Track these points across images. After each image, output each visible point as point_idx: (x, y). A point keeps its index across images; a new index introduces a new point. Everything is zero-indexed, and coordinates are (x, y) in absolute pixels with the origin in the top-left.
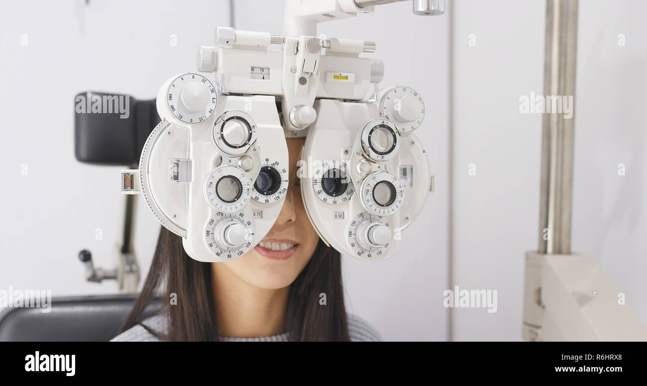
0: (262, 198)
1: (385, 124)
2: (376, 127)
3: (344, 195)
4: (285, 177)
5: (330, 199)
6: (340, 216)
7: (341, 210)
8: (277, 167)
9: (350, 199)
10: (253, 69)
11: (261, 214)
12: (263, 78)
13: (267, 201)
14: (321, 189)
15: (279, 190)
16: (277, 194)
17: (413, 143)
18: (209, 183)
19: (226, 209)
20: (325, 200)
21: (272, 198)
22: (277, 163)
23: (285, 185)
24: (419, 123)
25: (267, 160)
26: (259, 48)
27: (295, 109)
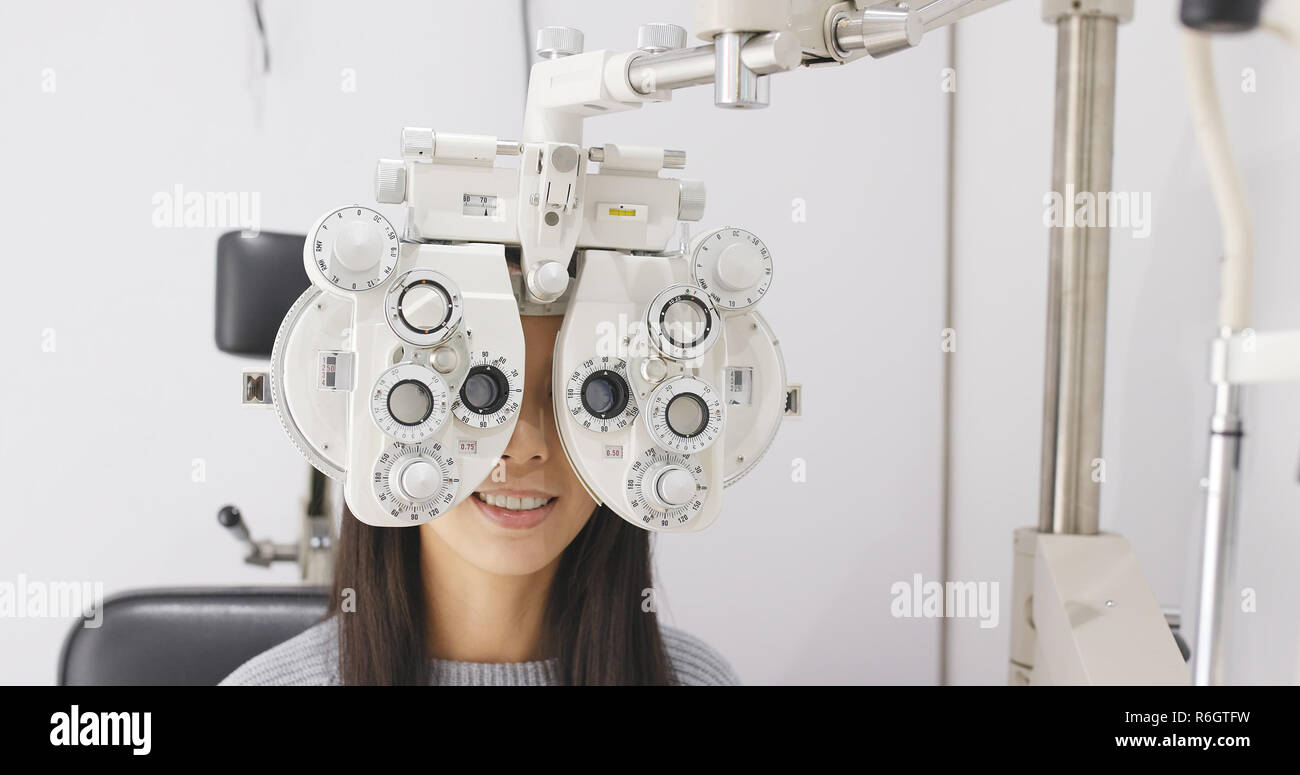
0: (475, 419)
1: (691, 294)
2: (674, 299)
3: (622, 417)
4: (517, 383)
5: (596, 424)
6: (616, 453)
7: (614, 442)
8: (501, 367)
9: (632, 423)
10: (467, 198)
11: (473, 446)
12: (486, 214)
13: (483, 424)
14: (581, 405)
15: (505, 407)
16: (501, 413)
17: (755, 326)
18: (376, 392)
19: (404, 436)
20: (588, 425)
21: (491, 420)
22: (502, 360)
23: (516, 398)
24: (762, 292)
25: (485, 354)
26: (480, 163)
27: (536, 267)
